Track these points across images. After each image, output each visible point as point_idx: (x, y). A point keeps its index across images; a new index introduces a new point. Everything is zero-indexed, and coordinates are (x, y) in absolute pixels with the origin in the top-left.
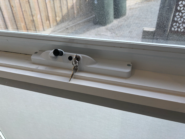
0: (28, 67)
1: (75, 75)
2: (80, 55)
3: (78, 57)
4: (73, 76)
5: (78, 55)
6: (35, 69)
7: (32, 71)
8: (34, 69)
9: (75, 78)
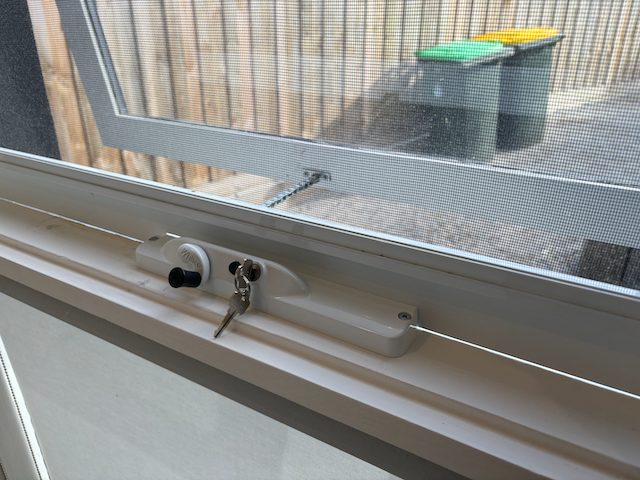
0: (121, 277)
1: (236, 321)
2: (262, 263)
3: (254, 267)
4: (231, 323)
5: (255, 260)
6: (137, 286)
7: (129, 290)
8: (133, 284)
9: (235, 330)
